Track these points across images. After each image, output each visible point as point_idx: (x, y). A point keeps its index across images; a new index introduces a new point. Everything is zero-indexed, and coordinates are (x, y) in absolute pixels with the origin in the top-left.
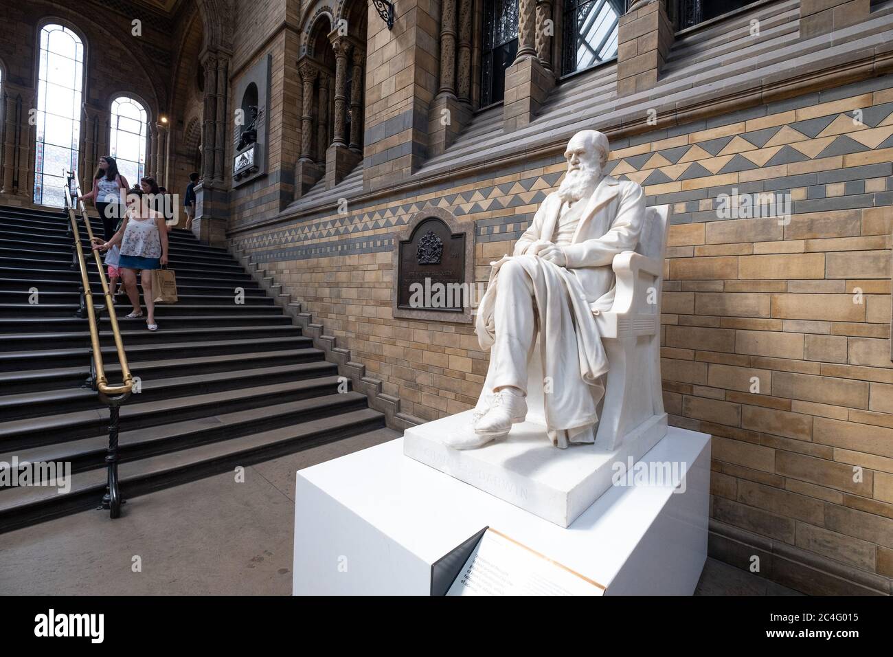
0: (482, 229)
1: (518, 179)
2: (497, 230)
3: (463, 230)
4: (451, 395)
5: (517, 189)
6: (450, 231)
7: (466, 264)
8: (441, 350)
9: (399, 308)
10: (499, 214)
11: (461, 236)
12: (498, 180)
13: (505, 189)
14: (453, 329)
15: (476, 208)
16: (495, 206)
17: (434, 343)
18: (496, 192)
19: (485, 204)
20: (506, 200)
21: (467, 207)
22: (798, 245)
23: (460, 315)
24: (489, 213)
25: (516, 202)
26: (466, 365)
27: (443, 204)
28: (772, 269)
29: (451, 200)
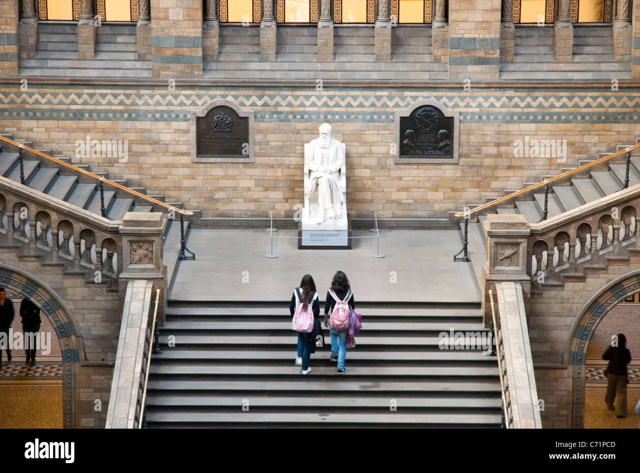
0: (258, 115)
1: (278, 94)
2: (267, 116)
3: (247, 116)
4: (242, 200)
5: (278, 99)
6: (238, 115)
7: (250, 133)
8: (234, 178)
9: (197, 157)
10: (268, 109)
11: (246, 119)
12: (267, 92)
13: (272, 98)
14: (241, 166)
15: (254, 104)
16: (265, 105)
17: (228, 174)
18: (266, 98)
19: (260, 103)
20: (272, 103)
21: (248, 103)
22: (376, 132)
23: (247, 159)
24: (261, 108)
25: (278, 104)
26: (251, 183)
27: (230, 99)
28: (370, 138)
29: (236, 97)
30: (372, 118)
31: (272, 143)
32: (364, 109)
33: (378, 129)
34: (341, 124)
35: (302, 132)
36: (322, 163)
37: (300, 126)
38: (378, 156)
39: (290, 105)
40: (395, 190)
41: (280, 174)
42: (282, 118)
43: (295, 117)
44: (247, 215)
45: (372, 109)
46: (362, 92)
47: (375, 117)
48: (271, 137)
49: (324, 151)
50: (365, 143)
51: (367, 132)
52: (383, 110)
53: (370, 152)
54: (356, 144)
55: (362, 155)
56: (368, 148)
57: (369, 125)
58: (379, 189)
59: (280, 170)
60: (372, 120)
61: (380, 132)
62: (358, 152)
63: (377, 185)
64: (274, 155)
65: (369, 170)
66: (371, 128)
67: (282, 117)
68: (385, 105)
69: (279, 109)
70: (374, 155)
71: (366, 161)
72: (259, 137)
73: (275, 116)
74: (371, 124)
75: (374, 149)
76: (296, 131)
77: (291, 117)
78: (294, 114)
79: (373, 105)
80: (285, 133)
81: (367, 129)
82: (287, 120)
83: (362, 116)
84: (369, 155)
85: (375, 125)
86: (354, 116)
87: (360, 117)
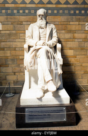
22: (77, 23)
28: (73, 28)
30: (75, 12)
31: (2, 32)
33: (79, 20)
34: (53, 17)
35: (24, 23)
36: (40, 38)
37: (22, 18)
38: (79, 40)
39: (14, 2)
41: (9, 55)
42: (9, 12)
43: (18, 12)
47: (77, 12)
49: (41, 30)
50: (70, 31)
51: (71, 23)
52: (83, 6)
53: (74, 38)
54: (64, 32)
55: (67, 40)
56: (72, 34)
57: (72, 18)
58: (79, 64)
59: (9, 52)
60: (75, 14)
61: (81, 23)
62: (65, 37)
63: (78, 61)
65: (72, 51)
66: (74, 20)
67: (9, 11)
68: (84, 3)
69: (7, 5)
70: (76, 40)
71: (70, 44)
73: (4, 11)
74: (74, 17)
75: (76, 35)
76: (20, 22)
77: (15, 11)
78: (18, 9)
79: (76, 3)
80: (12, 24)
81: (71, 21)
82: (12, 14)
83: (67, 11)
84: (72, 40)
85: (77, 18)
86: (62, 11)
87: (66, 12)
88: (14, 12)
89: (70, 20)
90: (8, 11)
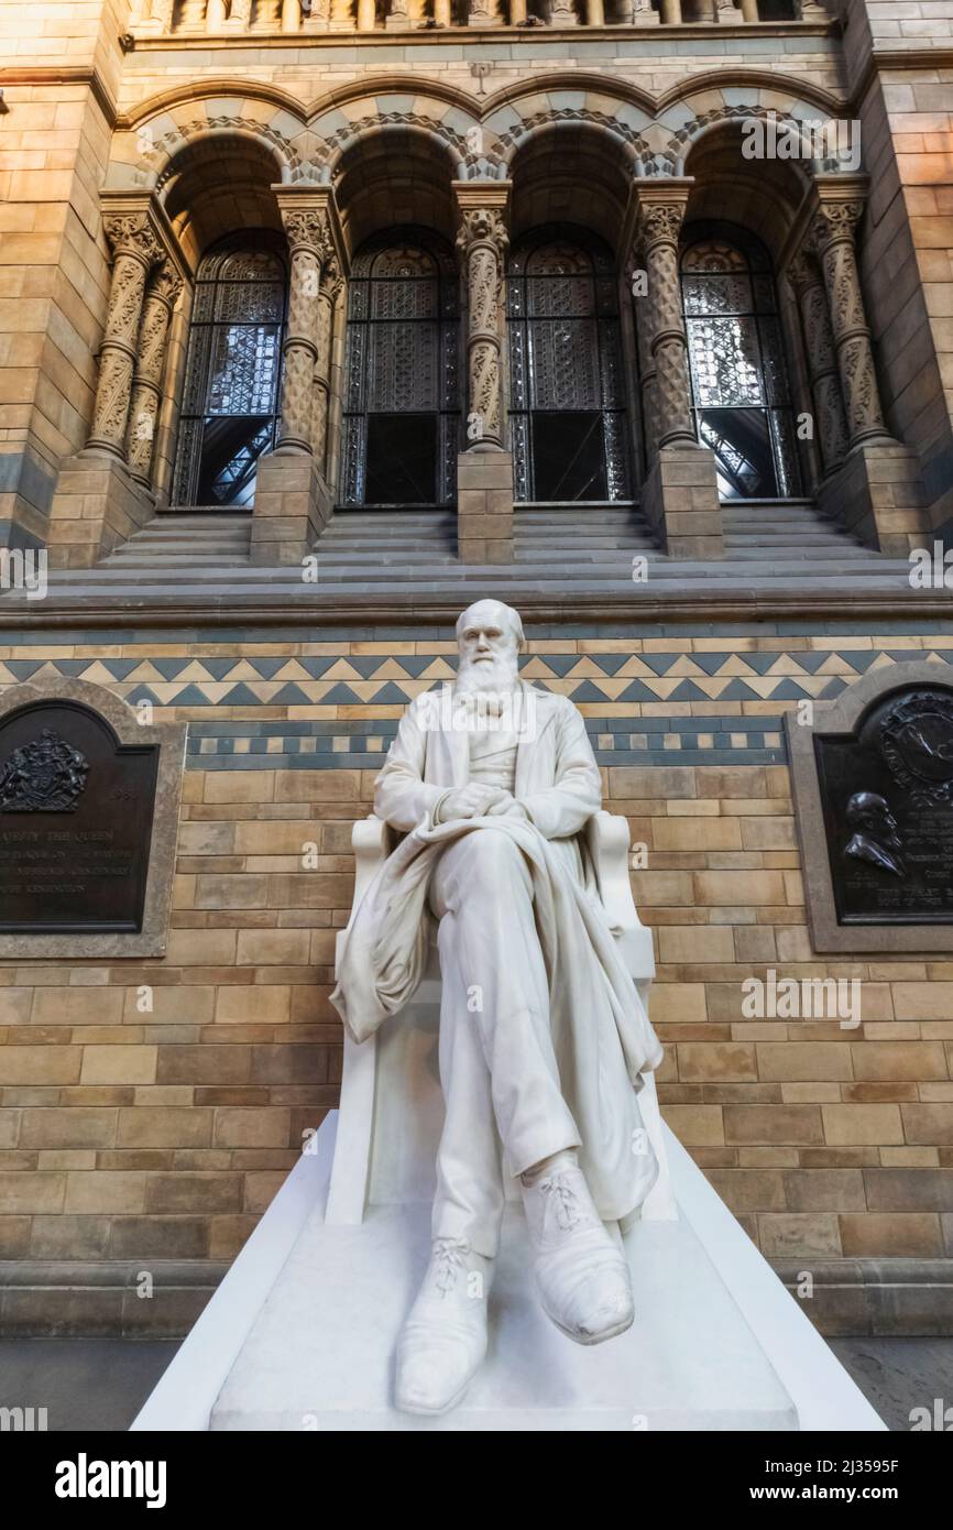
0: (204, 741)
1: (295, 653)
2: (242, 745)
3: (153, 740)
4: (88, 1158)
5: (292, 671)
6: (115, 738)
7: (157, 815)
10: (245, 713)
11: (150, 752)
12: (248, 648)
13: (266, 668)
14: (104, 974)
15: (191, 696)
16: (240, 696)
17: (35, 1020)
18: (244, 671)
19: (215, 691)
20: (267, 690)
21: (166, 692)
22: (712, 806)
23: (130, 939)
24: (224, 710)
25: (292, 695)
26: (132, 1065)
27: (97, 675)
28: (689, 837)
29: (121, 669)
30: (690, 745)
31: (254, 865)
32: (650, 710)
33: (720, 790)
38: (737, 916)
39: (341, 695)
40: (832, 1093)
41: (276, 1015)
42: (303, 750)
43: (359, 749)
44: (98, 1247)
45: (684, 709)
46: (637, 643)
47: (705, 741)
48: (252, 836)
50: (670, 859)
51: (674, 807)
52: (733, 708)
53: (699, 899)
56: (686, 878)
57: (678, 775)
58: (755, 1090)
59: (277, 995)
60: (690, 754)
61: (732, 806)
63: (745, 1069)
64: (257, 916)
65: (698, 990)
66: (690, 786)
67: (306, 745)
68: (739, 692)
69: (295, 713)
70: (716, 915)
72: (194, 838)
73: (275, 744)
74: (688, 770)
75: (713, 882)
77: (341, 744)
78: (359, 732)
79: (688, 692)
80: (317, 815)
81: (673, 793)
82: (325, 760)
83: (644, 736)
84: (692, 915)
85: (708, 777)
86: (611, 737)
87: (637, 741)
88: (336, 749)
89: (665, 787)
90: (303, 740)
